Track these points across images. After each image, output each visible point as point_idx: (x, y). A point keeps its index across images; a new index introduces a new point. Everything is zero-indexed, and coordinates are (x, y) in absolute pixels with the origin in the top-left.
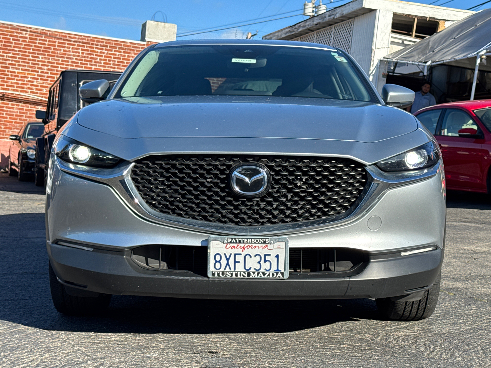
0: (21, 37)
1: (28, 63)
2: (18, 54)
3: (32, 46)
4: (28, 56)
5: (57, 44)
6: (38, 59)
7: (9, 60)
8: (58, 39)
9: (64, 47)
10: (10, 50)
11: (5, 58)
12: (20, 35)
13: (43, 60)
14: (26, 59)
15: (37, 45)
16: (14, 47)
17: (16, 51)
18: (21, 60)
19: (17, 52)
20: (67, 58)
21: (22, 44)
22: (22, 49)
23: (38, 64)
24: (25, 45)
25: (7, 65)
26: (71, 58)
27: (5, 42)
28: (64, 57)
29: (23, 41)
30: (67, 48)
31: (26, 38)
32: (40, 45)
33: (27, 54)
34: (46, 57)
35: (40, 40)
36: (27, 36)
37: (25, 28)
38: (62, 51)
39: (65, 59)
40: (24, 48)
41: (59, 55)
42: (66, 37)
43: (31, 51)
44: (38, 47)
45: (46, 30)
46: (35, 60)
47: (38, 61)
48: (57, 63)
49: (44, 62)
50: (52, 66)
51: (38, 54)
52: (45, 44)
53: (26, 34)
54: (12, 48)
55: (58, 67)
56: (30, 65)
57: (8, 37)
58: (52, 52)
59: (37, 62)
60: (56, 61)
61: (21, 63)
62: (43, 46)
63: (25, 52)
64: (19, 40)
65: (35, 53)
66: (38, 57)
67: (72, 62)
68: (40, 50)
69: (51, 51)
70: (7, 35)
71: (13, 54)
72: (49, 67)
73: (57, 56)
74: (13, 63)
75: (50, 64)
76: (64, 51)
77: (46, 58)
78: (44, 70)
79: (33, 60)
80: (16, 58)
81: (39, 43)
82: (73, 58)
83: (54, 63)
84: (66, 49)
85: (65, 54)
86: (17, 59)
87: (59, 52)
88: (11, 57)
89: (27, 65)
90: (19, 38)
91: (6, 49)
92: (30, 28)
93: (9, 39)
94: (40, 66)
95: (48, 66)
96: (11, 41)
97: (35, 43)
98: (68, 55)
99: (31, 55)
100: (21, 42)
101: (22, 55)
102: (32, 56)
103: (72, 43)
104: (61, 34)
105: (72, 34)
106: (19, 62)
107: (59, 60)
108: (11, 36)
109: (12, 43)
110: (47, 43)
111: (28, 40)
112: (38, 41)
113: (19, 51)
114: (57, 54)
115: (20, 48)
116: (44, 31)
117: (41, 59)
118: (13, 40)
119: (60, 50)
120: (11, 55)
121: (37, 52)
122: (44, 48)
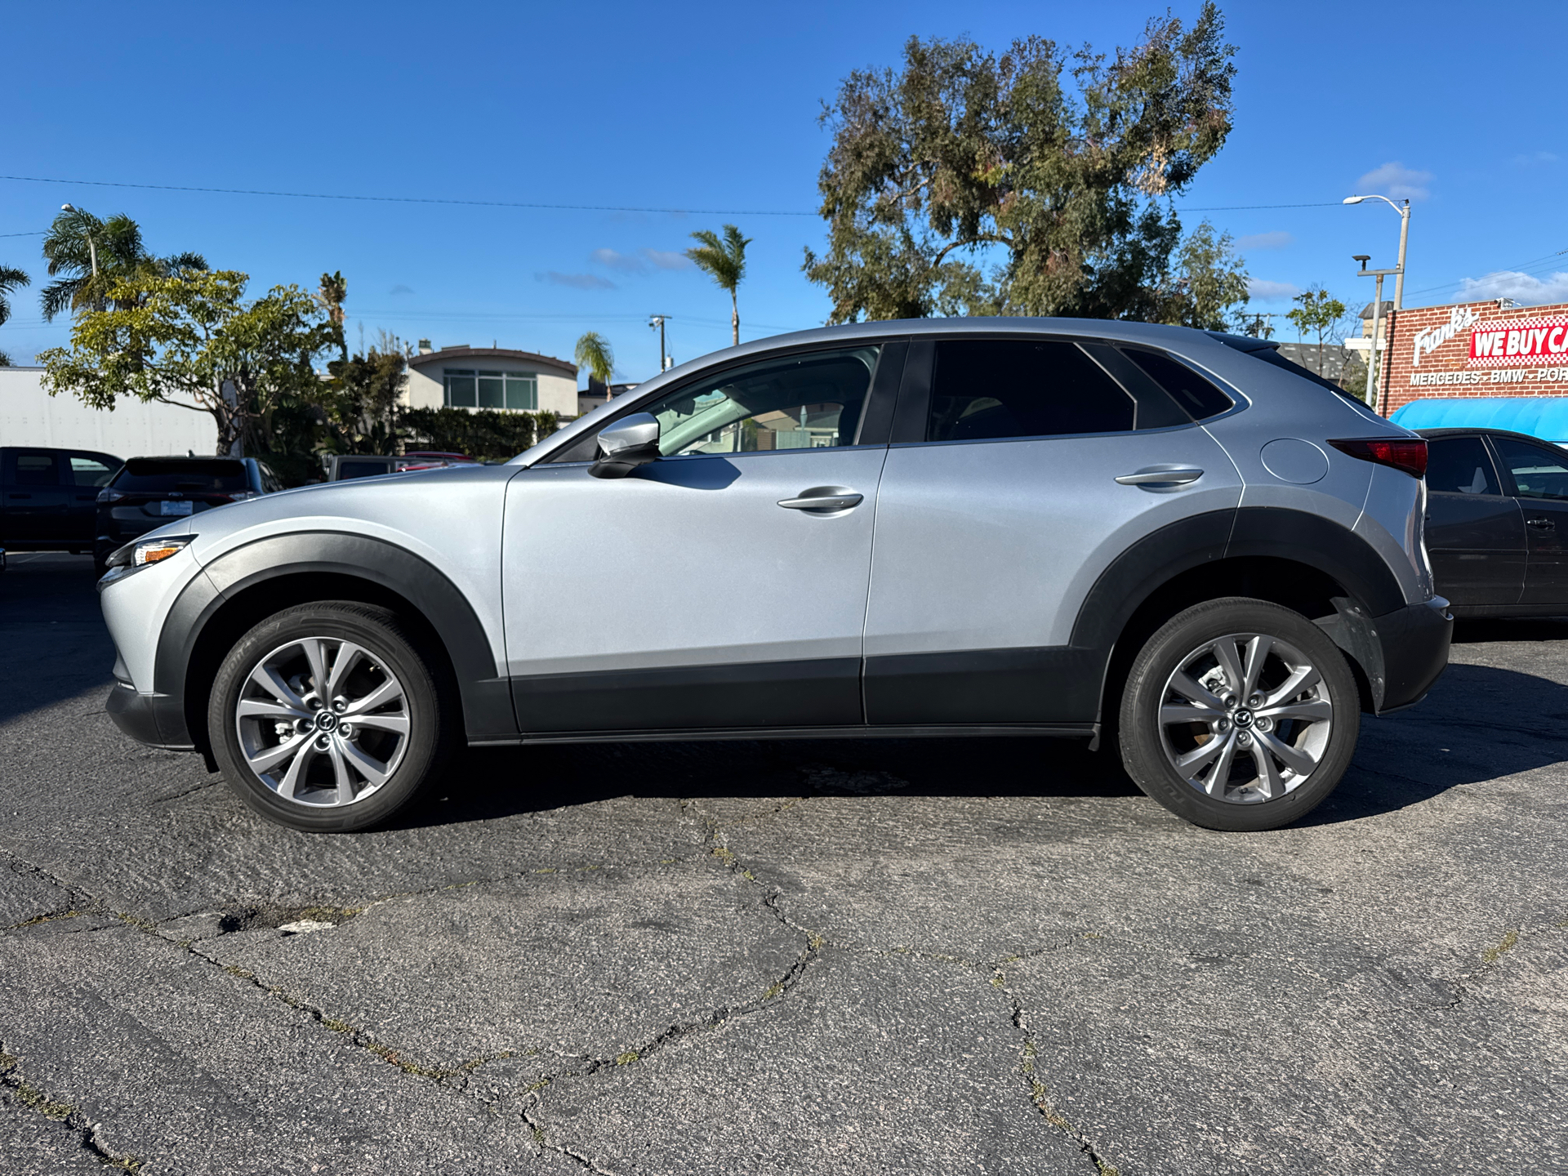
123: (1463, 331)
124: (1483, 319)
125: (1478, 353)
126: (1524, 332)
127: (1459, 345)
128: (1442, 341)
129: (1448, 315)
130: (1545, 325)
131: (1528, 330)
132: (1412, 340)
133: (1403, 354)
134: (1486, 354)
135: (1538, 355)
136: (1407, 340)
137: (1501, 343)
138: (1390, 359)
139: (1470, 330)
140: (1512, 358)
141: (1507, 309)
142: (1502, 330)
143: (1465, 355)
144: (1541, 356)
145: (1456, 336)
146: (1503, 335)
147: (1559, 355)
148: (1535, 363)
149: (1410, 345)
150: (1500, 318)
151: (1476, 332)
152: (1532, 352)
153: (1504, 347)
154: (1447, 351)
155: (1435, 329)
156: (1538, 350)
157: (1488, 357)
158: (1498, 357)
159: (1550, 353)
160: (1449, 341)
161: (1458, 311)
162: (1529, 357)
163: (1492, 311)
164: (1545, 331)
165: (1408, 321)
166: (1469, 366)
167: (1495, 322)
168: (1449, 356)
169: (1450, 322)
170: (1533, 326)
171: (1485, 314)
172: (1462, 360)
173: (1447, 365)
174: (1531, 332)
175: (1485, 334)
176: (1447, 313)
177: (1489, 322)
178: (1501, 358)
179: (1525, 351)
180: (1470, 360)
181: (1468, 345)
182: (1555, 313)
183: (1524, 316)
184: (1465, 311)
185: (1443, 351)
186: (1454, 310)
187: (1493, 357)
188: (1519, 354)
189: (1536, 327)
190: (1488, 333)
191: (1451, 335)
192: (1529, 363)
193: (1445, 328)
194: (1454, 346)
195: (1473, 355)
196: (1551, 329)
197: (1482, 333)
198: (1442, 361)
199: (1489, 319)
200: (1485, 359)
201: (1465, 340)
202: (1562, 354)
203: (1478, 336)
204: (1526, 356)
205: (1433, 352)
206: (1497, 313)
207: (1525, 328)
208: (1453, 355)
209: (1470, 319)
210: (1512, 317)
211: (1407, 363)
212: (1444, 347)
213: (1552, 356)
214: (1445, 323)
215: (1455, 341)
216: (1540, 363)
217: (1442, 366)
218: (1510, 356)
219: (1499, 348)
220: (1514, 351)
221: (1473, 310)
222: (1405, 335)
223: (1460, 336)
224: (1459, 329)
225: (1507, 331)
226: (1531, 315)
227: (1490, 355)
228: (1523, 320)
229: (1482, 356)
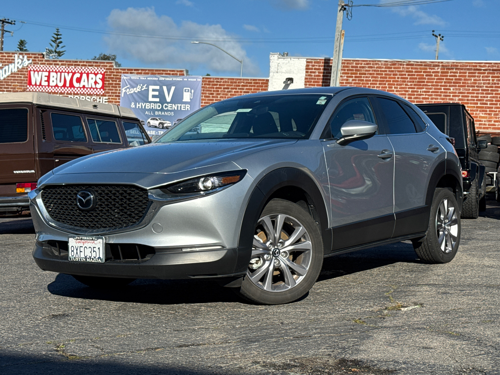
0: (433, 72)
1: (440, 96)
2: (431, 89)
3: (443, 79)
4: (440, 89)
5: (467, 74)
6: (450, 91)
7: (423, 95)
8: (468, 69)
9: (475, 76)
10: (423, 85)
11: (419, 93)
12: (433, 70)
13: (454, 91)
14: (438, 92)
15: (448, 77)
16: (427, 82)
17: (429, 86)
18: (433, 94)
19: (430, 87)
20: (477, 86)
21: (434, 79)
22: (434, 84)
23: (450, 96)
24: (437, 79)
25: (421, 100)
26: (481, 87)
27: (419, 79)
28: (474, 87)
29: (435, 76)
30: (478, 77)
31: (438, 72)
32: (451, 78)
33: (439, 87)
34: (457, 88)
35: (451, 72)
36: (439, 70)
37: (437, 64)
38: (472, 81)
39: (476, 88)
40: (436, 82)
41: (469, 85)
42: (476, 66)
43: (443, 84)
44: (450, 79)
45: (457, 63)
46: (447, 93)
47: (450, 93)
48: (468, 93)
49: (456, 93)
50: (462, 96)
51: (450, 86)
52: (456, 76)
53: (438, 69)
54: (425, 83)
55: (468, 96)
56: (442, 97)
57: (422, 73)
58: (463, 83)
59: (448, 94)
60: (467, 90)
61: (433, 97)
62: (454, 78)
63: (438, 85)
64: (432, 76)
65: (447, 86)
66: (450, 89)
67: (482, 90)
68: (451, 83)
69: (461, 81)
70: (421, 72)
71: (426, 89)
72: (460, 97)
73: (468, 86)
74: (427, 97)
75: (461, 95)
76: (474, 80)
77: (457, 90)
78: (456, 100)
79: (445, 92)
80: (429, 92)
81: (450, 76)
82: (483, 86)
83: (464, 93)
84: (476, 78)
85: (476, 83)
86: (430, 93)
87: (469, 82)
88: (425, 92)
89: (439, 97)
90: (431, 74)
91: (420, 85)
92: (442, 63)
93: (423, 75)
94: (451, 97)
95: (459, 96)
96: (425, 77)
97: (447, 76)
98: (479, 83)
99: (443, 88)
100: (433, 77)
101: (435, 89)
102: (444, 89)
103: (482, 71)
104: (471, 65)
105: (482, 63)
106: (432, 95)
107: (469, 90)
108: (424, 72)
109: (425, 79)
110: (457, 75)
111: (439, 74)
112: (449, 74)
113: (432, 85)
114: (468, 84)
115: (433, 82)
116: (455, 64)
117: (452, 90)
118: (426, 75)
119: (471, 80)
120: (424, 90)
121: (448, 84)
122: (455, 79)
123: (23, 68)
124: (34, 63)
125: (33, 83)
126: (59, 74)
127: (21, 77)
128: (10, 73)
129: (13, 58)
130: (70, 71)
131: (61, 73)
134: (38, 84)
135: (68, 87)
137: (46, 79)
139: (27, 69)
140: (53, 88)
141: (48, 59)
142: (46, 71)
143: (25, 83)
144: (69, 88)
145: (18, 71)
146: (47, 74)
147: (79, 89)
148: (66, 92)
150: (45, 64)
151: (31, 70)
152: (64, 85)
153: (48, 81)
154: (14, 80)
155: (5, 65)
156: (68, 85)
157: (39, 86)
158: (45, 86)
159: (74, 87)
160: (15, 74)
161: (19, 57)
162: (63, 88)
163: (40, 59)
164: (71, 75)
166: (28, 90)
167: (42, 66)
168: (15, 83)
169: (14, 63)
170: (64, 71)
171: (36, 60)
172: (24, 86)
173: (15, 88)
174: (63, 74)
175: (36, 72)
176: (12, 56)
177: (38, 66)
178: (47, 87)
179: (61, 84)
180: (28, 86)
181: (26, 77)
182: (75, 65)
183: (58, 64)
184: (23, 57)
185: (11, 80)
186: (16, 56)
187: (42, 86)
188: (57, 85)
189: (65, 72)
190: (38, 72)
191: (16, 70)
192: (63, 92)
193: (11, 66)
194: (18, 77)
195: (30, 83)
196: (74, 74)
197: (34, 71)
198: (11, 85)
199: (38, 63)
200: (38, 87)
201: (24, 74)
202: (81, 88)
203: (32, 73)
204: (61, 87)
205: (4, 79)
206: (42, 61)
207: (59, 71)
208: (18, 83)
209: (26, 63)
210: (51, 64)
212: (11, 77)
213: (76, 89)
214: (11, 63)
215: (18, 74)
216: (69, 92)
217: (11, 88)
218: (52, 87)
219: (45, 81)
220: (54, 84)
221: (28, 57)
223: (21, 71)
224: (20, 67)
225: (49, 72)
226: (62, 65)
227: (40, 85)
228: (58, 66)
229: (36, 85)
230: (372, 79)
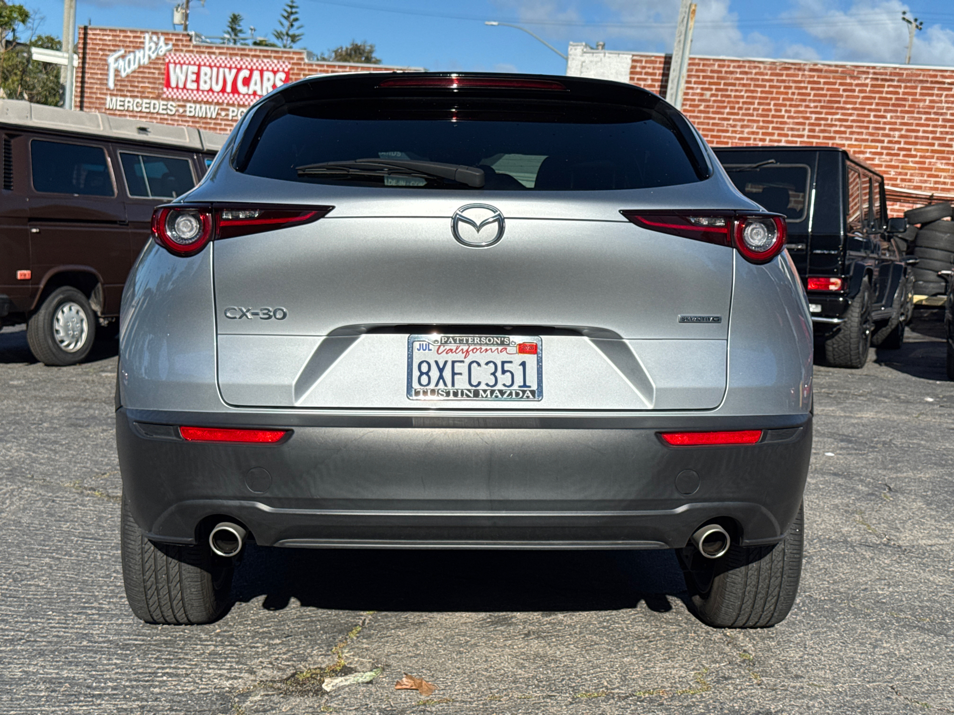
0: (857, 85)
1: (867, 128)
2: (851, 115)
3: (874, 98)
4: (868, 116)
5: (918, 90)
6: (885, 120)
7: (836, 126)
8: (921, 81)
9: (932, 95)
10: (838, 108)
11: (829, 122)
12: (856, 82)
13: (893, 120)
14: (863, 122)
15: (884, 95)
16: (845, 103)
17: (848, 109)
18: (855, 124)
19: (850, 111)
20: (936, 113)
21: (858, 97)
22: (858, 106)
23: (884, 129)
24: (864, 98)
25: (832, 135)
26: (942, 114)
27: (831, 96)
28: (929, 113)
29: (860, 91)
30: (937, 95)
31: (866, 85)
32: (889, 96)
33: (866, 112)
34: (899, 114)
35: (889, 86)
36: (868, 81)
37: (864, 69)
38: (927, 103)
39: (932, 116)
40: (861, 103)
41: (921, 110)
42: (936, 76)
43: (873, 107)
44: (886, 99)
45: (901, 69)
46: (879, 123)
47: (885, 123)
48: (918, 125)
49: (895, 123)
50: (907, 130)
51: (885, 111)
52: (897, 93)
53: (866, 78)
54: (841, 105)
55: (918, 131)
56: (870, 131)
57: (837, 87)
58: (910, 106)
59: (881, 126)
60: (915, 120)
61: (854, 130)
62: (894, 96)
63: (863, 109)
64: (854, 91)
65: (879, 111)
66: (884, 117)
67: (944, 120)
68: (888, 105)
69: (907, 103)
70: (835, 84)
71: (843, 114)
72: (903, 132)
73: (918, 113)
74: (843, 129)
75: (905, 127)
76: (931, 101)
77: (897, 117)
78: (894, 137)
79: (876, 122)
80: (847, 120)
81: (887, 93)
82: (946, 114)
83: (911, 124)
84: (934, 98)
85: (933, 107)
86: (849, 123)
87: (921, 104)
88: (840, 120)
89: (864, 131)
90: (854, 87)
91: (832, 108)
92: (874, 68)
93: (838, 90)
94: (887, 132)
95: (901, 130)
96: (841, 92)
97: (881, 92)
98: (939, 108)
99: (872, 114)
100: (856, 94)
101: (858, 115)
102: (875, 116)
103: (946, 86)
104: (927, 73)
105: (946, 71)
106: (851, 127)
107: (920, 119)
108: (841, 84)
109: (841, 96)
110: (901, 91)
111: (868, 89)
112: (886, 89)
113: (854, 109)
114: (919, 107)
115: (855, 103)
116: (897, 71)
117: (889, 119)
118: (844, 90)
119: (925, 101)
120: (838, 117)
121: (883, 108)
122: (897, 99)
123: (157, 58)
124: (176, 50)
125: (173, 84)
126: (215, 69)
127: (153, 73)
128: (136, 66)
129: (142, 40)
130: (233, 66)
131: (218, 68)
132: (105, 60)
133: (96, 74)
134: (181, 85)
135: (228, 94)
136: (100, 59)
137: (194, 77)
138: (83, 77)
139: (164, 59)
140: (206, 93)
141: (198, 43)
142: (195, 64)
143: (160, 84)
144: (231, 95)
145: (150, 63)
146: (195, 69)
147: (247, 97)
148: (226, 101)
149: (103, 65)
150: (192, 51)
151: (170, 62)
152: (223, 90)
153: (197, 81)
154: (143, 78)
155: (130, 52)
156: (229, 89)
157: (182, 89)
158: (192, 90)
159: (239, 93)
160: (144, 67)
161: (151, 38)
162: (221, 94)
163: (185, 43)
164: (234, 71)
165: (100, 40)
166: (165, 96)
167: (188, 55)
168: (144, 82)
169: (143, 48)
170: (223, 65)
171: (178, 45)
172: (158, 89)
173: (143, 92)
174: (221, 70)
175: (178, 66)
176: (139, 37)
177: (182, 55)
178: (195, 92)
179: (218, 88)
180: (165, 89)
181: (162, 74)
182: (242, 55)
183: (214, 53)
184: (158, 38)
185: (137, 77)
186: (147, 36)
187: (188, 90)
188: (211, 90)
189: (226, 66)
190: (181, 65)
191: (145, 61)
192: (221, 101)
193: (139, 54)
194: (149, 73)
195: (168, 85)
196: (239, 70)
197: (175, 63)
198: (137, 87)
199: (182, 51)
200: (180, 91)
201: (159, 69)
202: (249, 95)
203: (172, 66)
204: (218, 93)
205: (128, 76)
206: (189, 46)
207: (215, 65)
208: (149, 83)
209: (163, 49)
210: (203, 52)
211: (101, 84)
212: (139, 72)
213: (241, 96)
214: (138, 48)
215: (149, 68)
216: (231, 102)
217: (138, 92)
218: (203, 91)
219: (193, 81)
220: (207, 87)
221: (166, 39)
222: (98, 54)
223: (155, 63)
224: (153, 56)
225: (199, 66)
226: (221, 54)
227: (185, 87)
228: (213, 57)
229: (177, 87)
230: (746, 95)
